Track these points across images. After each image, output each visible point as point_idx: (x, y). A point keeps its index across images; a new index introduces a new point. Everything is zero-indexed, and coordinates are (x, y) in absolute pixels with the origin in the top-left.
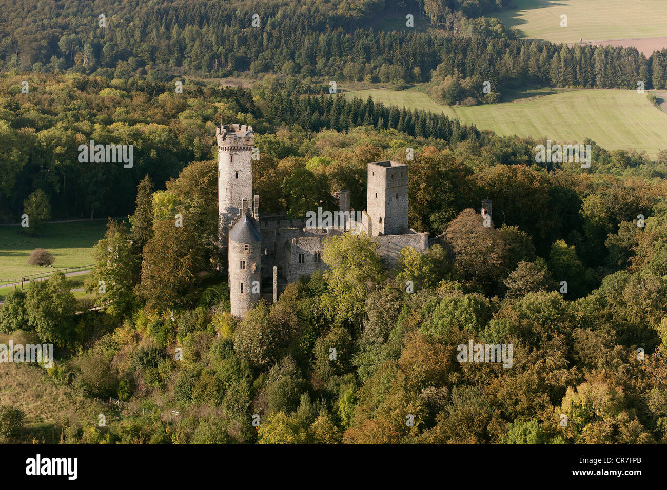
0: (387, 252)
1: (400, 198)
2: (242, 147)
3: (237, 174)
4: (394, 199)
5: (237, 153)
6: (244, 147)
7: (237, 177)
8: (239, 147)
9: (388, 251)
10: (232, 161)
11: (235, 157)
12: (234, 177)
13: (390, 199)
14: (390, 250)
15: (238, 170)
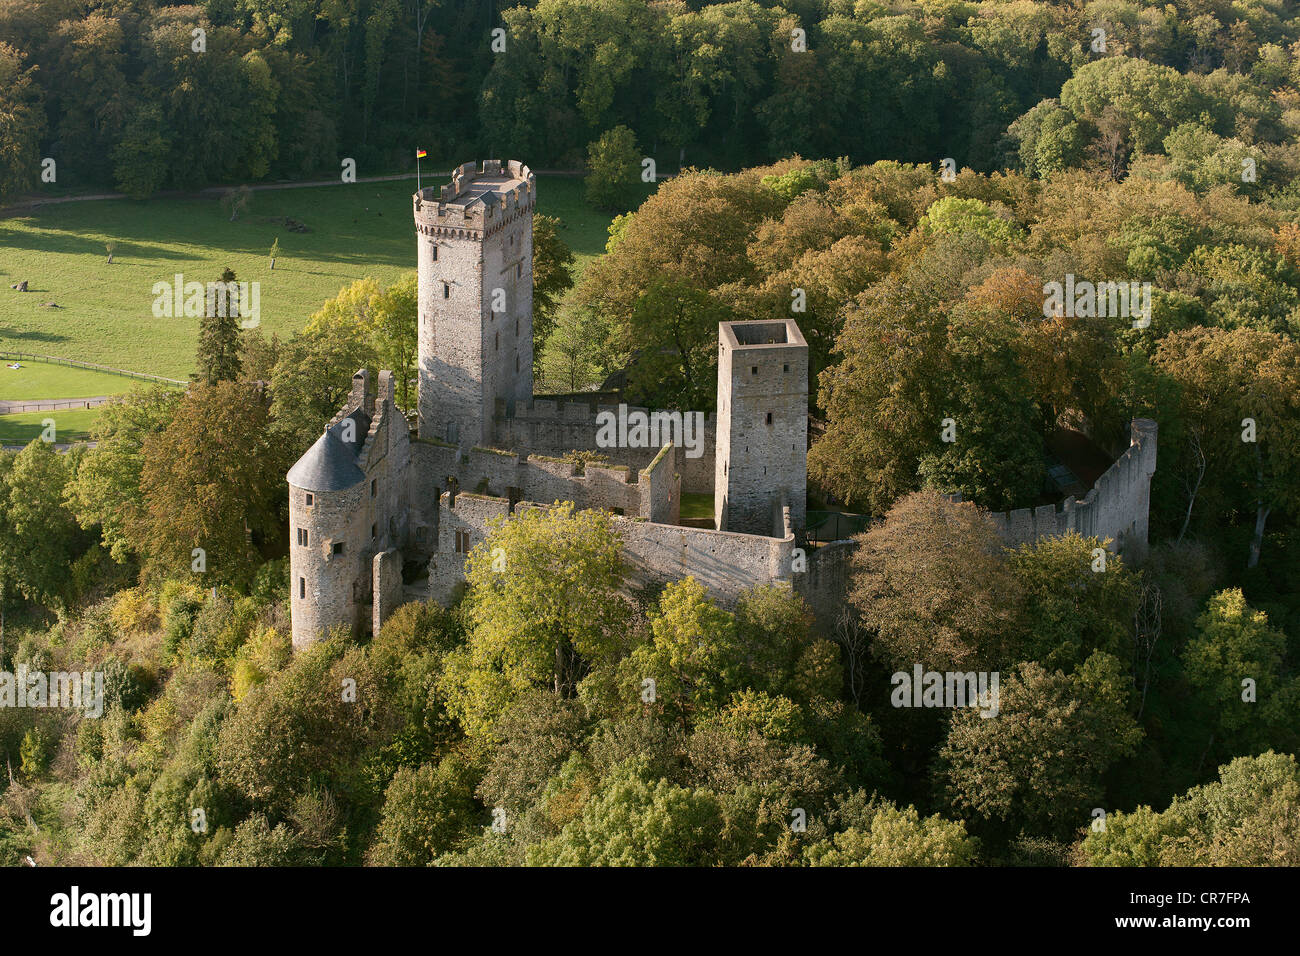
0: (678, 567)
1: (779, 424)
2: (457, 231)
3: (447, 288)
4: (760, 426)
5: (448, 241)
6: (461, 232)
7: (447, 295)
8: (449, 231)
9: (683, 565)
10: (435, 258)
11: (441, 250)
12: (441, 295)
13: (748, 424)
14: (687, 562)
15: (448, 279)
